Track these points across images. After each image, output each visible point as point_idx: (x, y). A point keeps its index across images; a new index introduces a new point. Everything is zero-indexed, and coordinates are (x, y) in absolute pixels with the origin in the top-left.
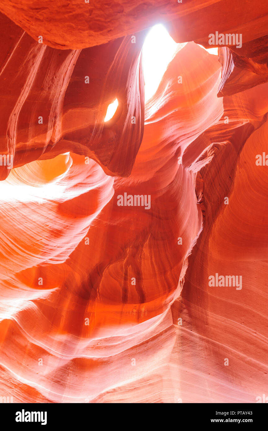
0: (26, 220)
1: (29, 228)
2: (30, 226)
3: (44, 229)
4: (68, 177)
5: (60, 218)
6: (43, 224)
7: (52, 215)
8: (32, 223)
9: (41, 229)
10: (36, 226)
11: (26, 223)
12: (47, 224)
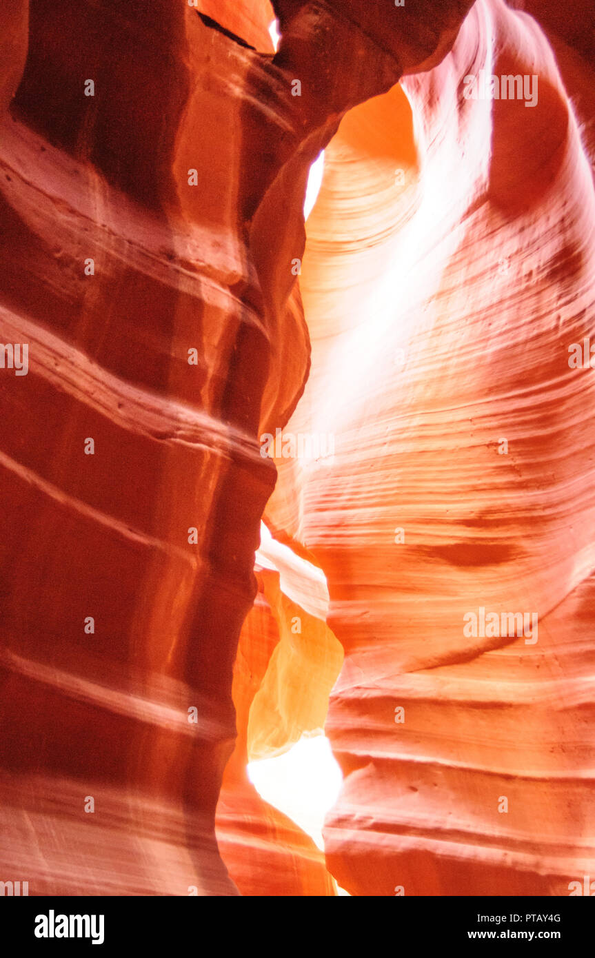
0: (484, 319)
1: (508, 327)
2: (504, 321)
3: (534, 291)
4: (427, 106)
5: (530, 225)
6: (519, 281)
7: (508, 240)
8: (501, 311)
9: (530, 297)
10: (515, 304)
11: (492, 327)
12: (525, 272)
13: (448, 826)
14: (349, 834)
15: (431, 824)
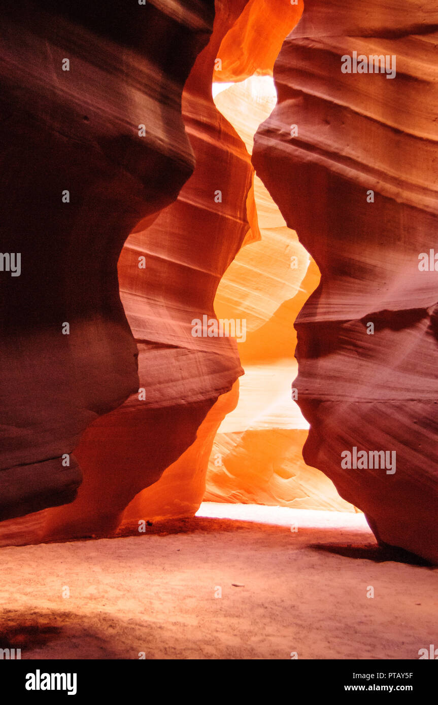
13: (344, 154)
14: (272, 142)
15: (332, 149)
